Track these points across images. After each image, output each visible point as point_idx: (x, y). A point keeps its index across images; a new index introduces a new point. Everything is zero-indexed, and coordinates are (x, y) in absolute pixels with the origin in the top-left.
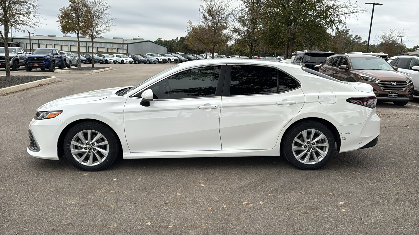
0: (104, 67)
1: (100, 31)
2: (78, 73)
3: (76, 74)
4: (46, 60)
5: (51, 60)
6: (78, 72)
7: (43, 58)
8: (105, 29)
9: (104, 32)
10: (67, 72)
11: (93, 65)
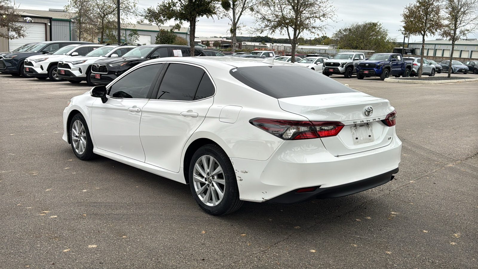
0: (464, 78)
1: (468, 30)
2: (408, 83)
3: (406, 84)
4: (378, 67)
5: (383, 67)
6: (409, 81)
7: (375, 64)
8: (474, 28)
9: (473, 31)
10: (396, 82)
11: (449, 75)
